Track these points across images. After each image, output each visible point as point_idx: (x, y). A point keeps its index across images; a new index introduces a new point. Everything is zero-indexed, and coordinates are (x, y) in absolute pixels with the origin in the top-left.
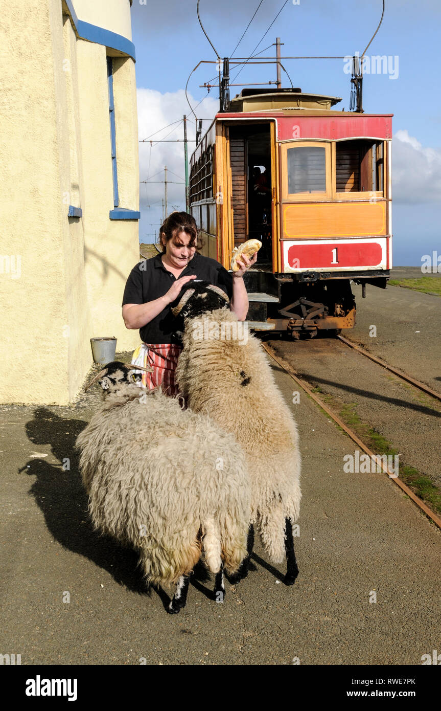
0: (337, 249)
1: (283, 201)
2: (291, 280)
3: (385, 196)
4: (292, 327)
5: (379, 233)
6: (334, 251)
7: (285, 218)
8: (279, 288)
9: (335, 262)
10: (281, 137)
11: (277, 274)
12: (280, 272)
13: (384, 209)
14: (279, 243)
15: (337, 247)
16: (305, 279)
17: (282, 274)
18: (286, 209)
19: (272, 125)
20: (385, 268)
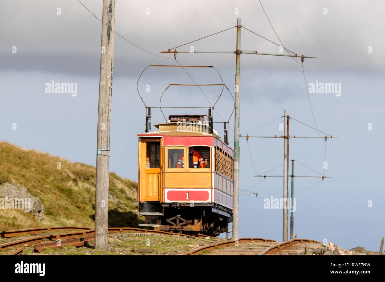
0: (189, 193)
1: (165, 171)
2: (168, 206)
3: (211, 171)
4: (171, 229)
5: (208, 186)
6: (187, 194)
7: (166, 179)
8: (163, 209)
9: (188, 198)
10: (165, 144)
11: (162, 203)
12: (163, 202)
13: (210, 176)
14: (163, 189)
15: (189, 192)
16: (174, 205)
17: (164, 203)
18: (167, 175)
19: (161, 139)
20: (210, 202)
